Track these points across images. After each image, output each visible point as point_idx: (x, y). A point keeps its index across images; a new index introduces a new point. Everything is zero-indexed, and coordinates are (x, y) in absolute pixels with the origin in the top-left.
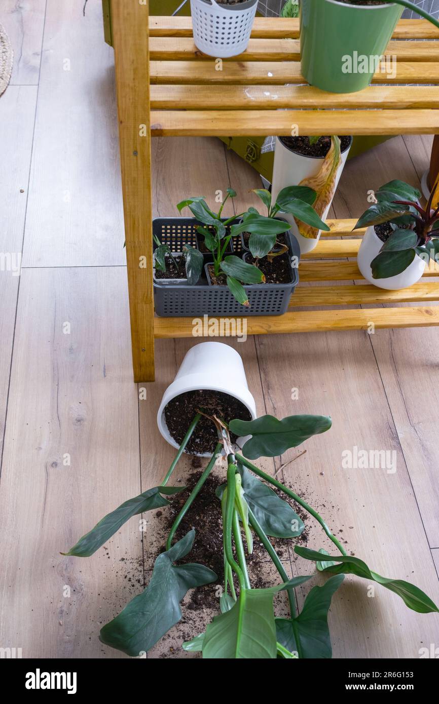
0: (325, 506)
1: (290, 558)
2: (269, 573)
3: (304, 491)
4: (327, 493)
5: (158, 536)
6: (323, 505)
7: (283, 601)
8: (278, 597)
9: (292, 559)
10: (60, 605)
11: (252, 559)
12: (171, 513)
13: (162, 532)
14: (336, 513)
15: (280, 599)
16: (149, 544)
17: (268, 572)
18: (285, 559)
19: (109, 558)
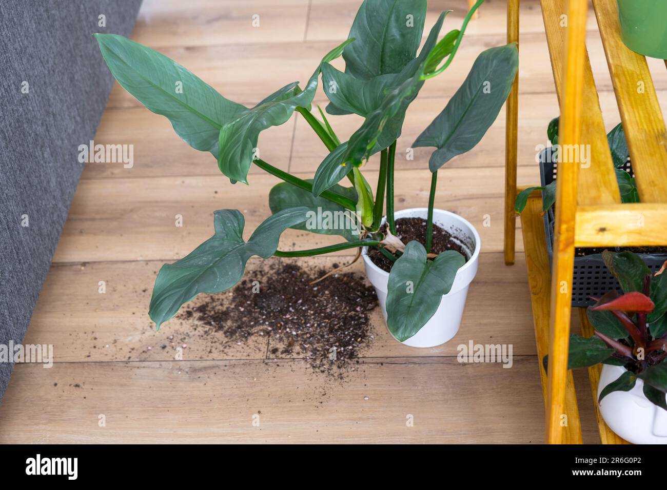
0: (323, 395)
1: (269, 359)
2: (256, 341)
3: (345, 380)
4: (340, 400)
5: (313, 267)
6: (325, 394)
7: (224, 349)
8: (230, 346)
9: (267, 361)
10: (261, 210)
11: (273, 330)
12: (335, 275)
13: (316, 269)
14: (314, 404)
15: (228, 347)
16: (306, 260)
17: (258, 341)
18: (268, 355)
19: (298, 236)
